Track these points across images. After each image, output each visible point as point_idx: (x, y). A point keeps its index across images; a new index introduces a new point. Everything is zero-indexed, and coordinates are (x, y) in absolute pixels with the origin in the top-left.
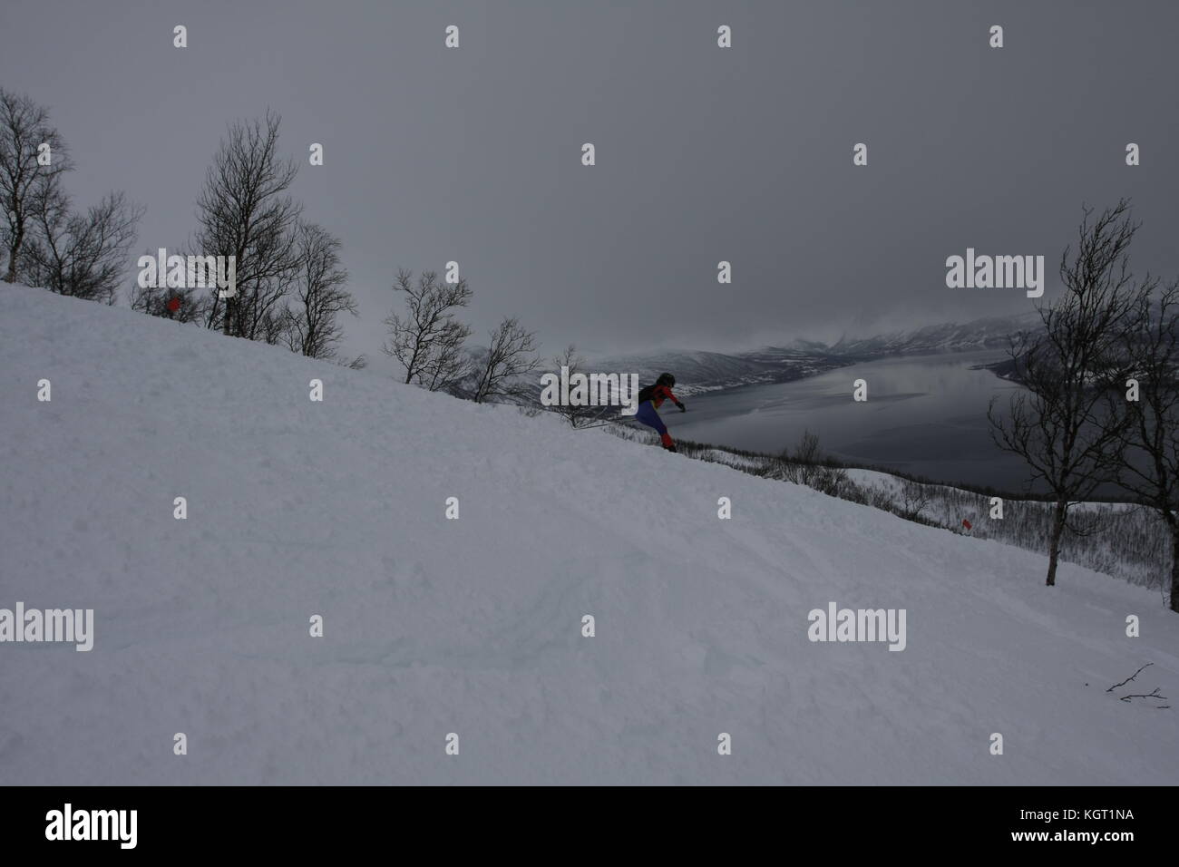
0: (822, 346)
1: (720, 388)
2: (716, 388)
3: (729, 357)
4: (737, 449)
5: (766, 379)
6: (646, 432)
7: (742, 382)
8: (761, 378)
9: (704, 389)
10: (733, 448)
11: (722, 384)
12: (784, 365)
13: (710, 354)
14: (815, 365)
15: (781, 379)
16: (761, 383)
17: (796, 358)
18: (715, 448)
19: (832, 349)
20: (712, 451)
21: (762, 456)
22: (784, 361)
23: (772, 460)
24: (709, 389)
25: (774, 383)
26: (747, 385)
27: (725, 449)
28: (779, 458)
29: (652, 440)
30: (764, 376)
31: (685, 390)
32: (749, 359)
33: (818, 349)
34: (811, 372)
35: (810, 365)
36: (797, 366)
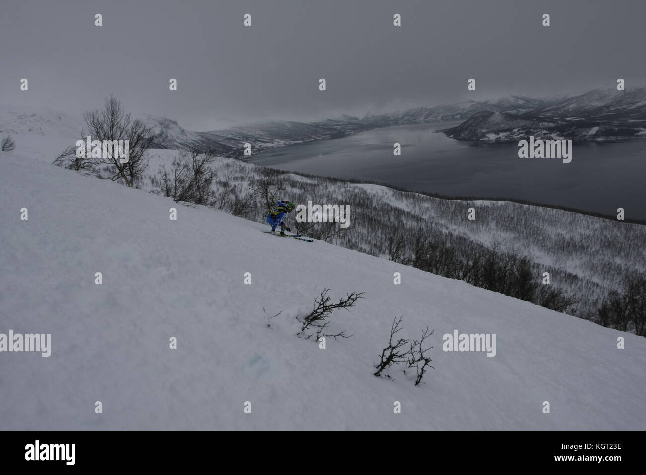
0: (356, 119)
1: (301, 141)
2: (299, 142)
3: (306, 125)
4: (304, 173)
5: (326, 137)
6: (252, 165)
7: (313, 138)
8: (323, 136)
9: (292, 142)
10: (301, 173)
11: (302, 139)
12: (336, 129)
13: (295, 122)
14: (352, 129)
15: (334, 137)
16: (323, 139)
17: (342, 125)
18: (291, 173)
19: (362, 120)
20: (290, 175)
22: (336, 127)
24: (295, 142)
25: (330, 139)
26: (315, 140)
27: (297, 174)
28: (326, 179)
30: (325, 135)
31: (282, 142)
32: (317, 126)
33: (354, 121)
34: (350, 133)
35: (350, 129)
36: (343, 130)
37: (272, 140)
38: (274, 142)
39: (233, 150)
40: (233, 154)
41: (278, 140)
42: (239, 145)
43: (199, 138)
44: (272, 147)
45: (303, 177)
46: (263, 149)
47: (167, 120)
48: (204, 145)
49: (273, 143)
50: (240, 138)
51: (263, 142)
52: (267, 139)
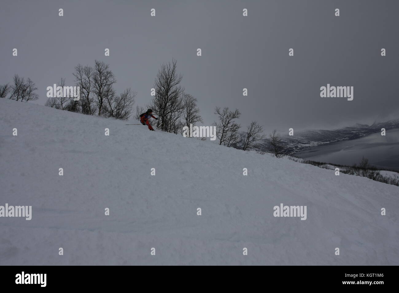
0: (366, 126)
1: (328, 142)
2: (327, 142)
3: (331, 131)
4: (336, 164)
5: (346, 139)
6: (301, 159)
7: (337, 140)
8: (344, 138)
9: (322, 143)
10: (334, 164)
11: (329, 141)
12: (352, 133)
13: (324, 130)
14: (364, 133)
15: (351, 139)
16: (344, 140)
17: (357, 131)
18: (328, 164)
19: (371, 126)
20: (327, 165)
21: (345, 166)
22: (352, 132)
23: (349, 168)
24: (324, 143)
25: (349, 140)
26: (338, 141)
27: (331, 164)
28: (352, 167)
29: (304, 162)
30: (345, 138)
31: (316, 144)
32: (338, 132)
33: (365, 127)
34: (363, 135)
35: (362, 133)
36: (357, 134)
37: (309, 142)
38: (311, 144)
39: (284, 149)
40: (285, 151)
41: (313, 142)
42: (288, 146)
43: (263, 142)
44: (309, 146)
45: (336, 167)
46: (303, 148)
47: (244, 132)
48: (267, 146)
49: (309, 144)
50: (288, 141)
51: (303, 143)
52: (306, 141)
